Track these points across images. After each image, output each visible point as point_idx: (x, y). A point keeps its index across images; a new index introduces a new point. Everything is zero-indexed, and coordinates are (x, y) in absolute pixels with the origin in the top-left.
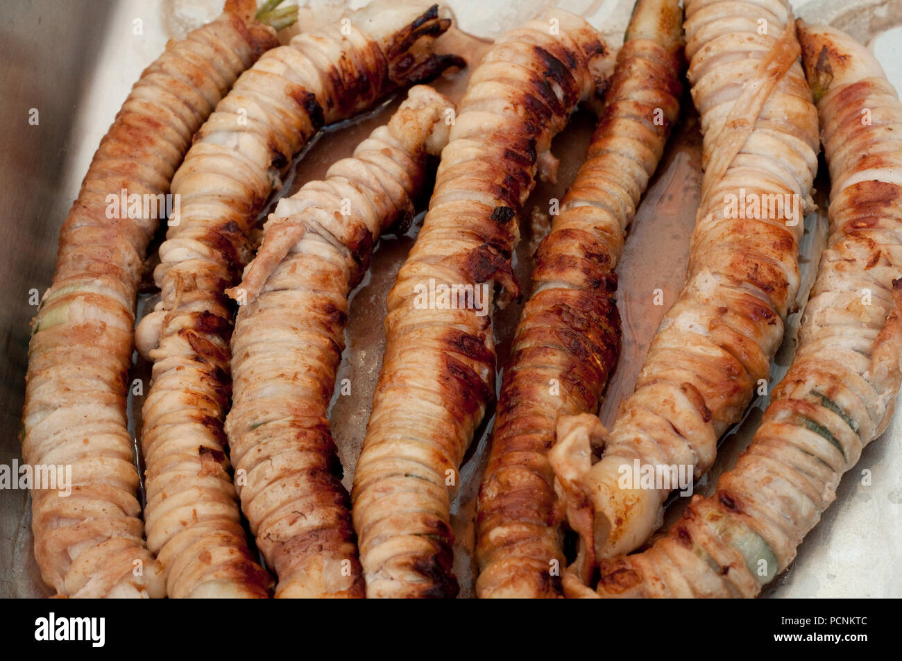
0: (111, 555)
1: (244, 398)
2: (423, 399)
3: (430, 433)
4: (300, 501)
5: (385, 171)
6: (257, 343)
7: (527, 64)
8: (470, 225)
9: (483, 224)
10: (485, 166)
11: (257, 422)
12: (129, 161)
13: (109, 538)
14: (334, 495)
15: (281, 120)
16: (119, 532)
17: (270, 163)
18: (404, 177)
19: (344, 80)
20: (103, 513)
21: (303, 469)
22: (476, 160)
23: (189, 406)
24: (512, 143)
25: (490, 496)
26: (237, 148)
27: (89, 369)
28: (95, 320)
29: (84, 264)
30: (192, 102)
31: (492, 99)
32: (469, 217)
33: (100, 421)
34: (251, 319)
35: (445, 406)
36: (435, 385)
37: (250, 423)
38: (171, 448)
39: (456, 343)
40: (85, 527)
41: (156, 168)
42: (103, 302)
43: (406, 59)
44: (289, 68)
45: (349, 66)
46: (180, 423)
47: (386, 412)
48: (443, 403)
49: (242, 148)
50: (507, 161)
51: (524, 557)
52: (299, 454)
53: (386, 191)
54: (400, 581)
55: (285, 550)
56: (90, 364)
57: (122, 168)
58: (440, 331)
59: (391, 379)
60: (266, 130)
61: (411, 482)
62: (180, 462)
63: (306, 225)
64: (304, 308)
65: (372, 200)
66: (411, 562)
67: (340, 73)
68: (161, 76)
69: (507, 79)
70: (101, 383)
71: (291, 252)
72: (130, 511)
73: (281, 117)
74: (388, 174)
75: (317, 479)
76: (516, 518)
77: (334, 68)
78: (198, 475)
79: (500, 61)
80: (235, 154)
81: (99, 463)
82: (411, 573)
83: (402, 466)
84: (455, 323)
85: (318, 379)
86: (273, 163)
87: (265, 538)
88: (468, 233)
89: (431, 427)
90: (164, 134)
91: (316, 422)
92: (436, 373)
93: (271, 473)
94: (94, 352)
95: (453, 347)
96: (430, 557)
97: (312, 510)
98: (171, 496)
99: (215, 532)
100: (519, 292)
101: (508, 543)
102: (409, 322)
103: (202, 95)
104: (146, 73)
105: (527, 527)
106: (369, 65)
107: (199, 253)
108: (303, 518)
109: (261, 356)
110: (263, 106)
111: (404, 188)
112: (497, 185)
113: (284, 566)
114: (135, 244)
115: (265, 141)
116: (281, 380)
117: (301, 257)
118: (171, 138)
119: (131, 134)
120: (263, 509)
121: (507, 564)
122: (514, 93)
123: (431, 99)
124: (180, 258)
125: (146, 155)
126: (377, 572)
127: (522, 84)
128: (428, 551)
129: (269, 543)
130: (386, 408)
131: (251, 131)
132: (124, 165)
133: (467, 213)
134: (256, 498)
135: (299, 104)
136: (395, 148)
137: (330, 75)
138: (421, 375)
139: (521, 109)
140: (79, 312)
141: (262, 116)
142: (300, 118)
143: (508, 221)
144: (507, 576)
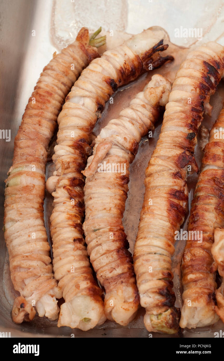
0: (41, 283)
1: (90, 218)
2: (161, 219)
3: (164, 234)
4: (113, 263)
5: (143, 114)
6: (94, 193)
7: (200, 70)
8: (178, 142)
9: (184, 141)
10: (184, 115)
11: (96, 229)
12: (41, 111)
13: (40, 276)
14: (127, 259)
15: (101, 91)
16: (43, 273)
17: (97, 109)
18: (150, 116)
19: (126, 72)
20: (37, 266)
21: (114, 250)
22: (180, 112)
23: (69, 220)
24: (195, 105)
25: (187, 259)
26: (83, 105)
27: (29, 204)
28: (30, 184)
29: (24, 157)
30: (65, 82)
31: (186, 85)
32: (178, 139)
33: (34, 226)
34: (92, 183)
35: (169, 222)
36: (165, 214)
37: (93, 229)
38: (62, 238)
39: (173, 195)
40: (31, 272)
41: (51, 113)
42: (33, 175)
43: (150, 60)
44: (103, 69)
45: (127, 67)
46: (65, 227)
47: (146, 224)
48: (169, 221)
49: (85, 105)
50: (192, 112)
51: (201, 287)
52: (113, 243)
53: (144, 123)
54: (153, 298)
55: (108, 282)
56: (29, 202)
57: (38, 114)
58: (167, 189)
59: (148, 210)
60: (95, 96)
61: (157, 257)
62: (66, 244)
63: (113, 143)
64: (113, 179)
65: (138, 127)
66: (158, 291)
67: (124, 69)
68: (52, 72)
69: (192, 76)
70: (34, 209)
71: (108, 154)
72: (47, 263)
73: (101, 90)
74: (144, 116)
75: (120, 254)
76: (198, 270)
77: (121, 68)
78: (73, 250)
79: (189, 68)
80: (83, 108)
81: (35, 245)
82: (157, 295)
83: (153, 250)
84: (173, 186)
85: (119, 209)
86: (98, 109)
87: (100, 277)
88: (177, 146)
89: (164, 231)
90: (54, 98)
91: (119, 228)
92: (166, 208)
93: (102, 252)
94: (31, 197)
95: (172, 197)
96: (165, 288)
97: (118, 267)
98: (63, 259)
99: (81, 275)
100: (198, 170)
101: (195, 281)
102: (155, 185)
103: (69, 79)
104: (45, 69)
105: (202, 274)
106: (136, 65)
107: (70, 152)
108: (115, 270)
109: (96, 199)
110: (94, 86)
111: (151, 120)
112: (189, 124)
113: (108, 287)
114: (44, 146)
115: (95, 100)
116: (104, 211)
117: (111, 156)
118: (57, 99)
119: (41, 99)
120: (99, 265)
121: (195, 290)
122: (195, 83)
123: (161, 80)
124: (62, 154)
125: (47, 108)
126: (144, 293)
127: (198, 78)
128: (164, 286)
129: (101, 278)
130: (146, 222)
131: (89, 97)
132: (39, 112)
133: (177, 137)
134: (96, 260)
135: (108, 84)
136: (147, 104)
137: (120, 71)
138: (160, 209)
139: (198, 89)
140: (24, 180)
141: (93, 90)
142: (108, 89)
143: (193, 138)
144: (195, 295)
